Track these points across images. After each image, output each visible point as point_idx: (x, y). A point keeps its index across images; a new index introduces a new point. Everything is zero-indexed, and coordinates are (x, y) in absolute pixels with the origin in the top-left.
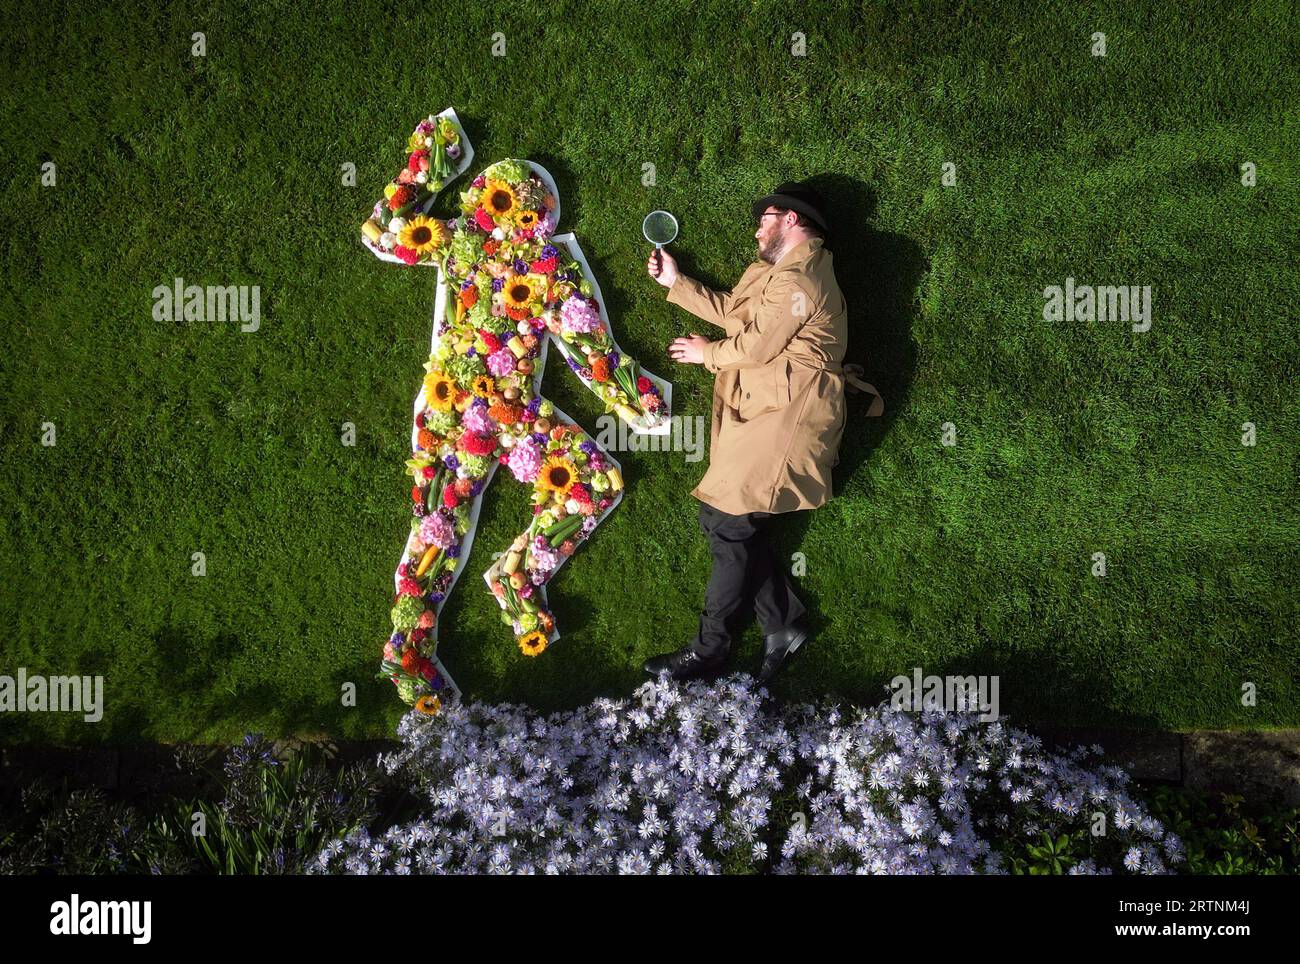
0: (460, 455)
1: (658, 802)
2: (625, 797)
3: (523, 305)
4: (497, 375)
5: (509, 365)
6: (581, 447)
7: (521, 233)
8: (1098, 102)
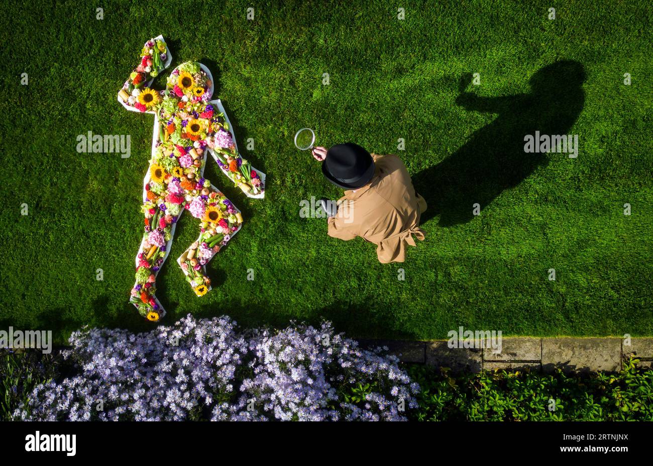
0: (167, 204)
1: (185, 368)
2: (170, 366)
3: (196, 134)
4: (184, 167)
5: (190, 162)
6: (224, 202)
7: (196, 98)
8: (398, 46)
